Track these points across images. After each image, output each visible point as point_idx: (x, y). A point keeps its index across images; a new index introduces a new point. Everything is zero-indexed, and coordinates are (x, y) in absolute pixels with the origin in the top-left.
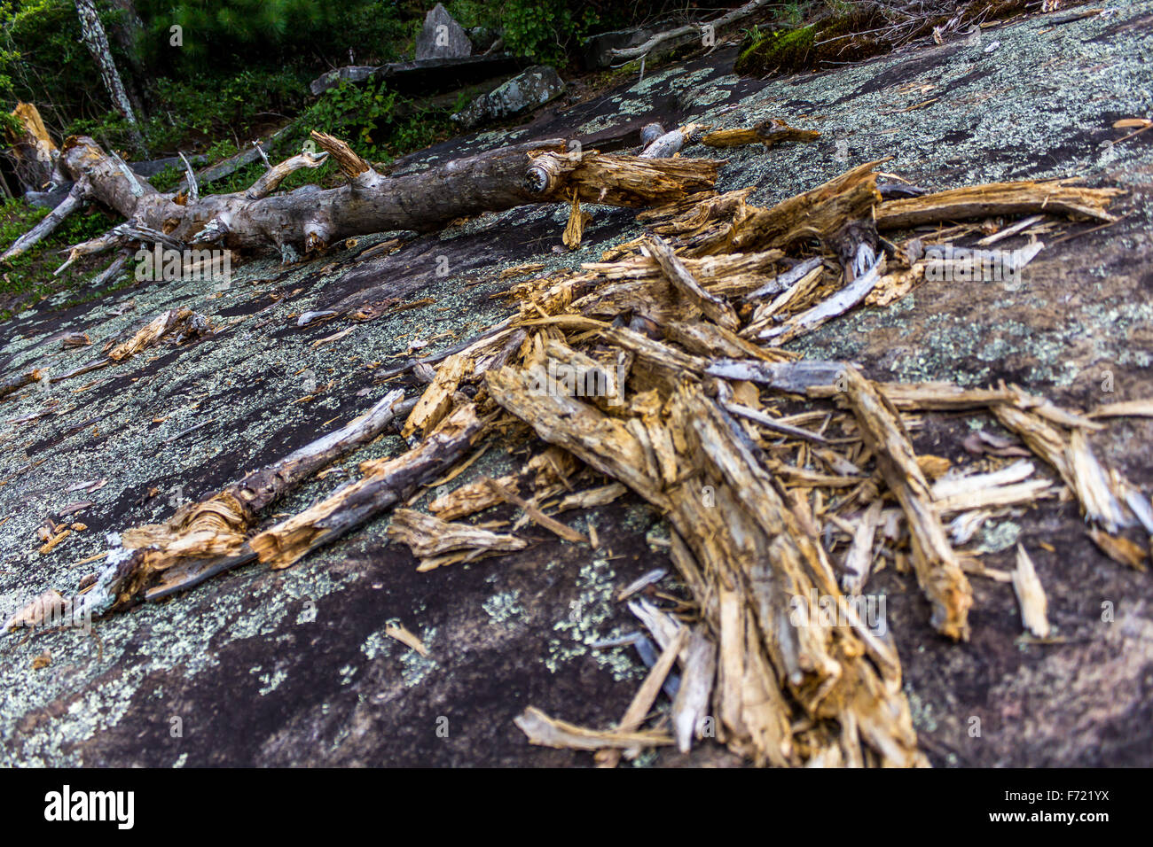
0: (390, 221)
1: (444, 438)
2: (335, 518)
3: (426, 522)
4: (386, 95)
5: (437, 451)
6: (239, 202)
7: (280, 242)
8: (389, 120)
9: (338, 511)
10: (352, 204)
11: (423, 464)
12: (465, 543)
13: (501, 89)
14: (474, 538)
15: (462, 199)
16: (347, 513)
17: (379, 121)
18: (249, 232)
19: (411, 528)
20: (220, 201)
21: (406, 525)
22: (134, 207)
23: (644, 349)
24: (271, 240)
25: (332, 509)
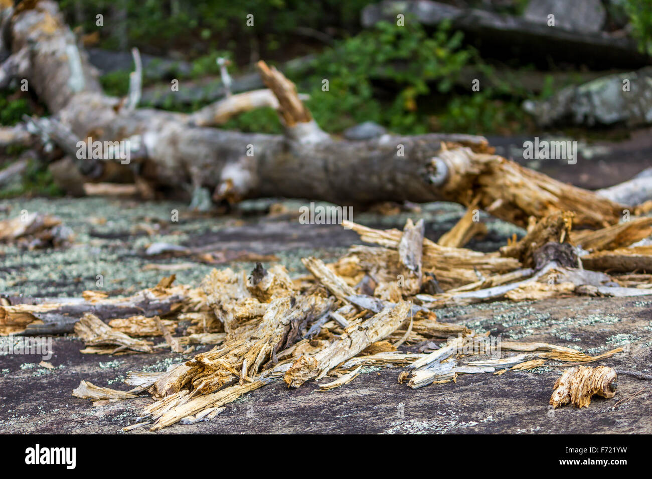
0: (310, 188)
1: (152, 295)
2: (49, 315)
3: (102, 328)
4: (456, 51)
5: (143, 303)
6: (176, 124)
7: (197, 183)
8: (444, 87)
9: (54, 312)
10: (281, 157)
11: (128, 308)
12: (115, 340)
13: (594, 86)
14: (122, 339)
15: (380, 178)
16: (58, 316)
17: (433, 85)
18: (170, 162)
19: (91, 330)
20: (154, 119)
21: (89, 326)
22: (65, 104)
23: (326, 279)
24: (188, 179)
25: (50, 309)
